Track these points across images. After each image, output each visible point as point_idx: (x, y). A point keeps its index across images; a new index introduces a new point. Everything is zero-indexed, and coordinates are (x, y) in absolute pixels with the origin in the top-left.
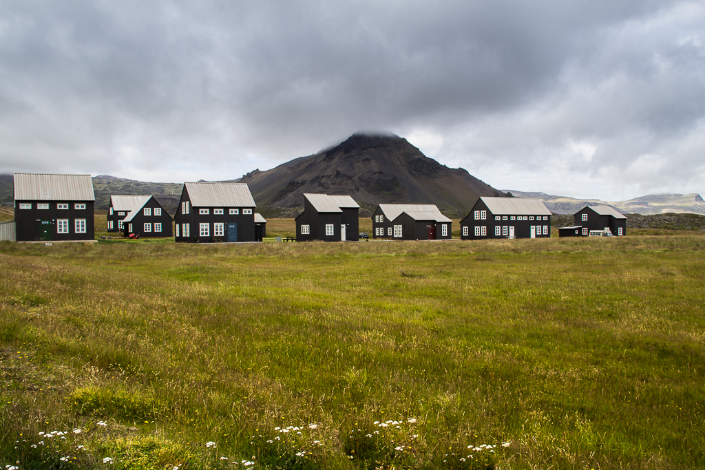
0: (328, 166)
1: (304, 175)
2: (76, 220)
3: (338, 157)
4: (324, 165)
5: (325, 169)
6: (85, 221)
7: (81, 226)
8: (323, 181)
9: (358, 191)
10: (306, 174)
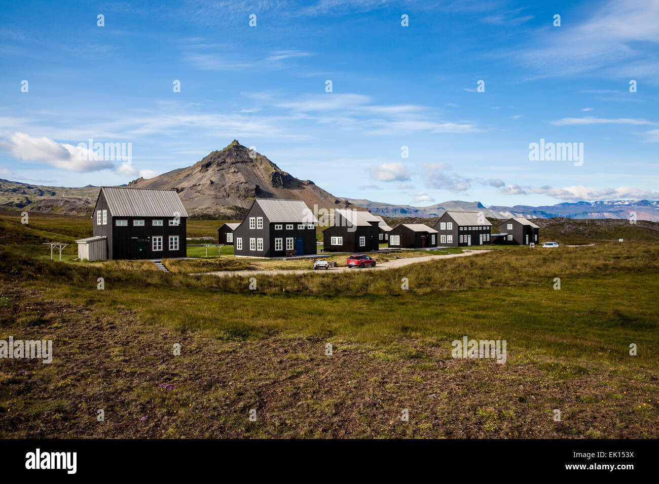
0: (203, 177)
1: (182, 184)
2: (170, 237)
3: (212, 169)
4: (200, 175)
5: (202, 179)
6: (178, 237)
7: (174, 242)
8: (199, 188)
9: (228, 196)
10: (185, 182)
